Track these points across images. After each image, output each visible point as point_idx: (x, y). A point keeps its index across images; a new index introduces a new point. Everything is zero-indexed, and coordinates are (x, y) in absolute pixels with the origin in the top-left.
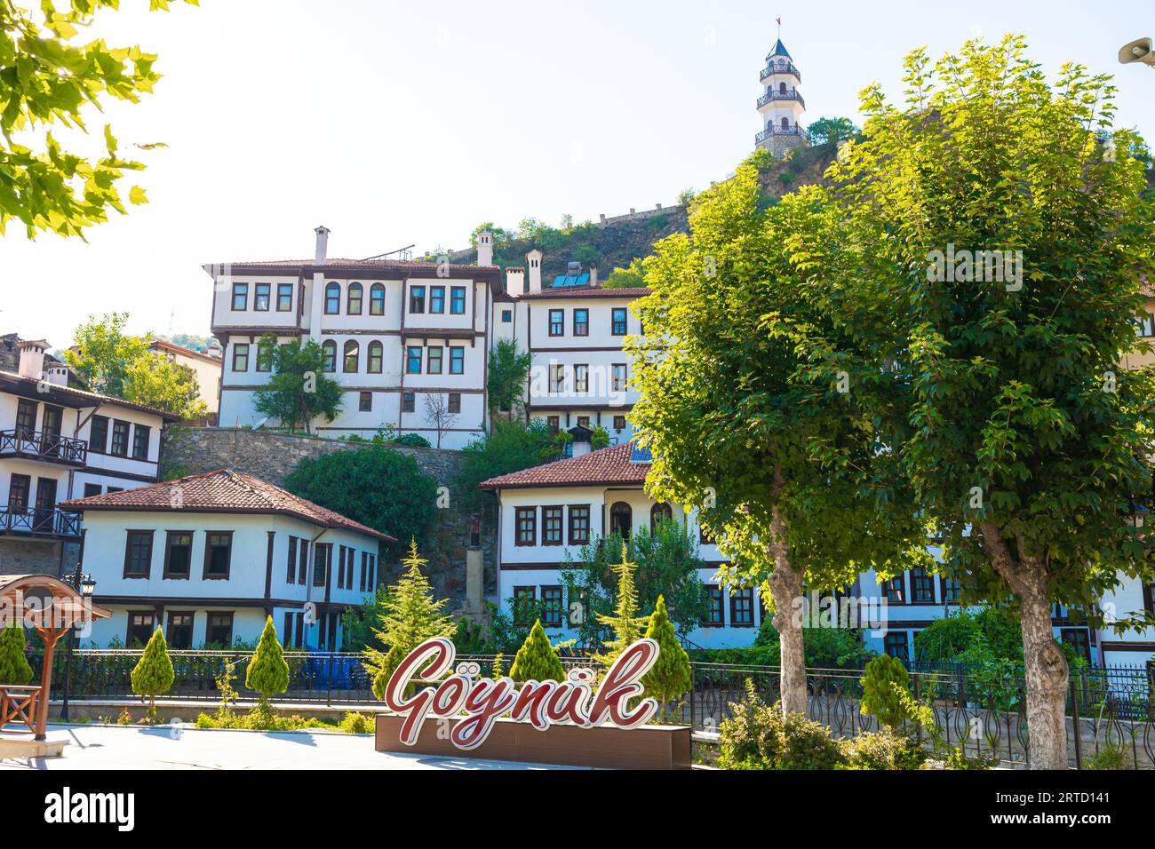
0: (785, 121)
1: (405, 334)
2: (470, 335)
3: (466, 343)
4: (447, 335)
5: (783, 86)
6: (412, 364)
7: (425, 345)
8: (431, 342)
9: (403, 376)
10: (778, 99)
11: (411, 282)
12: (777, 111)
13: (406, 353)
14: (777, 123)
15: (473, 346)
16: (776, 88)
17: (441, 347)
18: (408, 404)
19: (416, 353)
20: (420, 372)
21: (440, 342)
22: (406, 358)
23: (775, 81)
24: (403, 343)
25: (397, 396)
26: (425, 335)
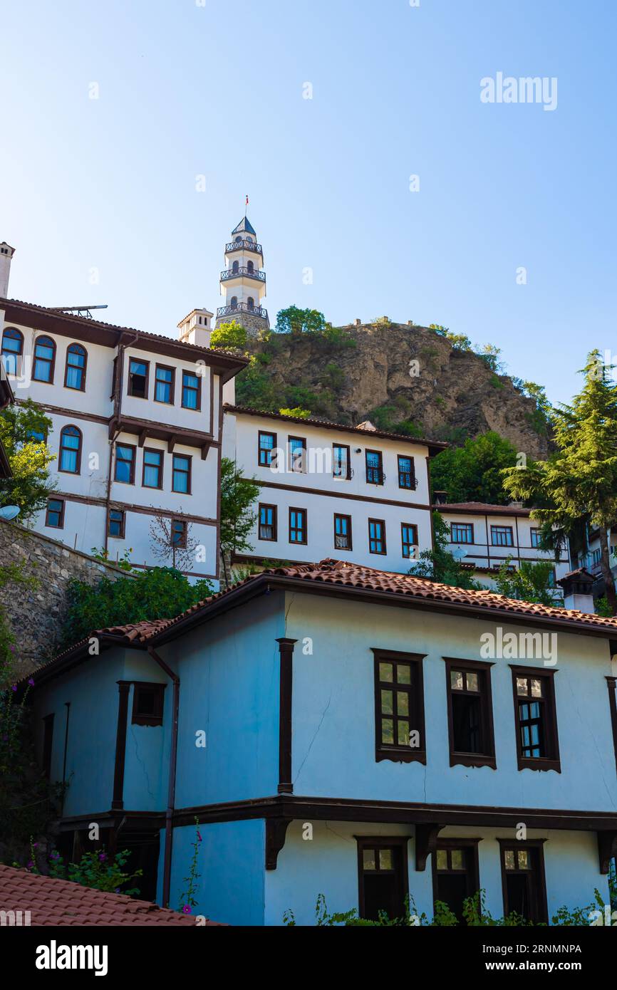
0: (251, 301)
1: (116, 424)
2: (203, 443)
3: (194, 453)
4: (172, 436)
5: (250, 264)
6: (123, 470)
7: (141, 445)
8: (150, 443)
9: (109, 483)
10: (243, 275)
11: (130, 352)
12: (242, 289)
13: (114, 451)
14: (242, 300)
15: (204, 457)
16: (243, 264)
17: (161, 453)
18: (116, 526)
19: (126, 454)
20: (132, 481)
21: (160, 445)
22: (114, 458)
23: (243, 258)
24: (111, 437)
25: (101, 511)
26: (143, 429)
